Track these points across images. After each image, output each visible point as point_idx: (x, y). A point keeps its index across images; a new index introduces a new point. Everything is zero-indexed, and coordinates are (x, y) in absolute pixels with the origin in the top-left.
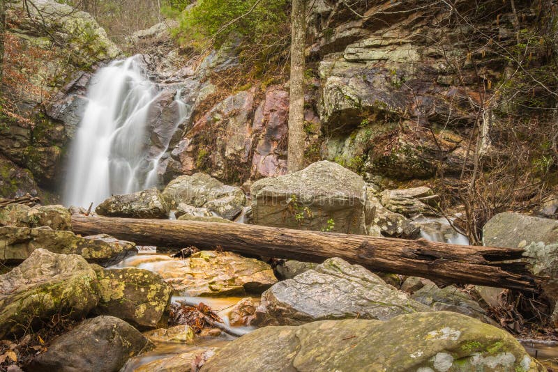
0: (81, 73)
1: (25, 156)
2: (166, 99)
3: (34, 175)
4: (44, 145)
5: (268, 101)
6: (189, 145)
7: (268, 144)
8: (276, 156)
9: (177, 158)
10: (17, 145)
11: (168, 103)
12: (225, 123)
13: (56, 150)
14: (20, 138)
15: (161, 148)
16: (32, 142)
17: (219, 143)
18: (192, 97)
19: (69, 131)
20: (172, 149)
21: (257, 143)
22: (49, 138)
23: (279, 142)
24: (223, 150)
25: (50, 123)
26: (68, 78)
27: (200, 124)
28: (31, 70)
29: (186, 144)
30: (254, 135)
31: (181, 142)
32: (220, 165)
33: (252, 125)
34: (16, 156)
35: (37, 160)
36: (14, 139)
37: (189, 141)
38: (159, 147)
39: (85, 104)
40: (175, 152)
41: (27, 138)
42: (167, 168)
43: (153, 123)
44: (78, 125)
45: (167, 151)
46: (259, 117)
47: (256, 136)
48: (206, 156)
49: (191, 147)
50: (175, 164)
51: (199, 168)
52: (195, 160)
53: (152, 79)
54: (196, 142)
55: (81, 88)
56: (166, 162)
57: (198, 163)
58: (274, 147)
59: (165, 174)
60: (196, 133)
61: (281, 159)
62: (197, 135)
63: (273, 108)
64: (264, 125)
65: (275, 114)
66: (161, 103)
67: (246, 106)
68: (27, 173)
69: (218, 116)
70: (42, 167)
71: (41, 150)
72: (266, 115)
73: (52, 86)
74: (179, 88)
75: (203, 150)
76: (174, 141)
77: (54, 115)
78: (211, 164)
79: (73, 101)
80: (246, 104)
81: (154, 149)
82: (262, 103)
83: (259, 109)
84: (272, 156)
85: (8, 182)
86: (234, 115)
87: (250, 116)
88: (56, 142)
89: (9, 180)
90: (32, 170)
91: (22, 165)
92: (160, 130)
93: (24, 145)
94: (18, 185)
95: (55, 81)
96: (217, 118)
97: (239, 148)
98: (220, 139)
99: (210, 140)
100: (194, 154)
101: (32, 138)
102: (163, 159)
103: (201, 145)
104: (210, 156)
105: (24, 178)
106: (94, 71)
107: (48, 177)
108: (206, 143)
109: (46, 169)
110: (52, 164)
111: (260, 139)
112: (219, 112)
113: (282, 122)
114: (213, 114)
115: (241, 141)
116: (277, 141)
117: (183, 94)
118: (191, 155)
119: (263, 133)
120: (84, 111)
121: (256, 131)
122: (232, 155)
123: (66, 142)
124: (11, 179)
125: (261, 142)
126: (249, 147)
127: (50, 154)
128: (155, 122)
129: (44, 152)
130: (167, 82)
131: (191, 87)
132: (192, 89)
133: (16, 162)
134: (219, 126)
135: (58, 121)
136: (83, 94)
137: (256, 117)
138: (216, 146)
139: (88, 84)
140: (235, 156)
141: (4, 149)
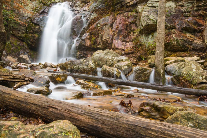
0: (45, 7)
1: (24, 37)
2: (78, 18)
3: (27, 44)
4: (31, 33)
5: (118, 21)
6: (88, 35)
7: (118, 36)
8: (121, 41)
9: (84, 40)
10: (20, 33)
11: (79, 20)
12: (102, 28)
13: (36, 35)
14: (22, 30)
15: (77, 36)
16: (26, 32)
17: (100, 35)
18: (88, 18)
19: (41, 28)
20: (81, 37)
21: (114, 36)
22: (33, 31)
23: (123, 35)
24: (102, 38)
25: (34, 25)
26: (41, 8)
27: (92, 28)
28: (26, 4)
29: (86, 35)
30: (113, 33)
31: (85, 34)
32: (100, 43)
33: (112, 29)
34: (20, 37)
35: (29, 39)
36: (19, 31)
37: (88, 34)
38: (76, 36)
39: (47, 19)
40: (83, 38)
41: (24, 31)
42: (80, 44)
43: (73, 27)
44: (44, 26)
45: (79, 37)
47: (114, 33)
48: (95, 40)
49: (89, 36)
50: (83, 42)
51: (92, 44)
52: (90, 41)
53: (73, 11)
54: (91, 34)
55: (45, 12)
56: (79, 42)
57: (92, 42)
58: (120, 37)
59: (79, 46)
60: (90, 31)
61: (124, 42)
62: (91, 32)
63: (120, 23)
64: (117, 29)
65: (121, 25)
66: (76, 19)
67: (110, 22)
68: (25, 44)
69: (99, 25)
70: (31, 42)
71: (30, 35)
72: (117, 25)
73: (34, 11)
74: (83, 14)
75: (94, 38)
76: (82, 33)
77: (35, 22)
78: (97, 43)
79: (43, 17)
80: (109, 21)
81: (74, 37)
82: (116, 21)
83: (115, 23)
84: (120, 41)
85: (17, 47)
86: (106, 25)
87: (112, 25)
88: (36, 32)
89: (17, 46)
90: (26, 43)
91: (22, 40)
92: (76, 29)
93: (23, 33)
94: (21, 48)
95: (35, 9)
96: (99, 26)
97: (108, 37)
98: (100, 34)
99: (96, 34)
100: (90, 39)
101: (26, 30)
102: (78, 40)
103: (93, 35)
104: (96, 40)
105: (23, 46)
106: (51, 7)
107: (33, 45)
108: (95, 35)
109: (32, 42)
110: (35, 40)
111: (115, 34)
112: (99, 24)
113: (124, 28)
114: (97, 24)
115: (108, 35)
116: (122, 35)
117: (84, 17)
118: (89, 39)
119: (117, 32)
120: (47, 21)
121: (114, 31)
122: (105, 40)
123: (40, 33)
124: (18, 46)
125: (116, 35)
126: (111, 37)
127: (34, 37)
128: (74, 26)
129: (31, 36)
130: (78, 12)
131: (88, 14)
132: (88, 15)
133: (20, 40)
134: (99, 29)
135: (37, 24)
136: (46, 15)
137: (114, 26)
138: (99, 36)
139: (48, 11)
140: (106, 40)
141: (15, 34)
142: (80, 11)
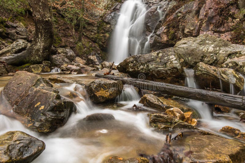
0: (117, 3)
1: (95, 38)
2: (153, 10)
3: (99, 45)
4: (103, 33)
5: (207, 4)
6: (165, 29)
7: (208, 25)
8: (212, 32)
9: (159, 35)
10: (93, 34)
11: (154, 12)
12: (184, 17)
13: (107, 35)
14: (94, 31)
15: (151, 32)
16: (98, 32)
17: (180, 27)
18: (165, 8)
19: (112, 27)
20: (156, 32)
21: (202, 25)
22: (104, 30)
23: (214, 24)
24: (183, 30)
25: (105, 24)
26: (112, 6)
27: (170, 19)
28: (98, 3)
29: (163, 29)
30: (200, 22)
31: (161, 28)
33: (198, 17)
34: (92, 38)
35: (100, 40)
36: (92, 31)
37: (165, 28)
38: (150, 32)
39: (119, 15)
40: (158, 33)
41: (96, 31)
42: (154, 40)
43: (147, 21)
44: (116, 24)
46: (202, 12)
47: (201, 22)
48: (174, 34)
49: (166, 30)
50: (158, 38)
51: (170, 40)
52: (168, 36)
53: (147, 4)
54: (168, 27)
55: (117, 9)
56: (153, 38)
57: (170, 37)
58: (211, 27)
59: (153, 43)
60: (168, 23)
61: (216, 33)
62: (169, 24)
63: (211, 7)
64: (206, 16)
65: (212, 10)
66: (151, 12)
68: (96, 45)
69: (179, 14)
71: (102, 35)
72: (206, 11)
73: (106, 9)
74: (158, 5)
75: (172, 31)
76: (157, 28)
77: (106, 20)
78: (176, 37)
79: (114, 15)
80: (194, 7)
81: (147, 33)
82: (204, 5)
83: (202, 8)
84: (210, 32)
85: (89, 49)
86: (189, 12)
87: (198, 12)
88: (107, 31)
89: (89, 48)
90: (98, 43)
91: (95, 42)
92: (150, 24)
93: (95, 34)
94: (93, 50)
95: (107, 7)
96: (179, 15)
97: (192, 28)
98: (181, 25)
99: (176, 26)
100: (167, 33)
101: (98, 31)
102: (152, 37)
103: (171, 28)
104: (176, 34)
105: (95, 47)
106: (123, 3)
107: (105, 46)
108: (174, 27)
109: (104, 43)
110: (105, 41)
111: (203, 24)
112: (180, 12)
113: (216, 14)
114: (177, 14)
115: (193, 25)
116: (213, 24)
117: (160, 8)
119: (205, 20)
121: (201, 20)
122: (188, 32)
123: (111, 31)
124: (90, 47)
125: (204, 25)
126: (197, 28)
127: (105, 36)
128: (148, 21)
129: (103, 36)
130: (153, 4)
131: (164, 4)
132: (165, 5)
133: (92, 41)
134: (180, 19)
135: (108, 23)
136: (118, 12)
137: (201, 13)
138: (179, 28)
139: (120, 7)
140: (190, 32)
141: (88, 35)
142: (156, 2)
